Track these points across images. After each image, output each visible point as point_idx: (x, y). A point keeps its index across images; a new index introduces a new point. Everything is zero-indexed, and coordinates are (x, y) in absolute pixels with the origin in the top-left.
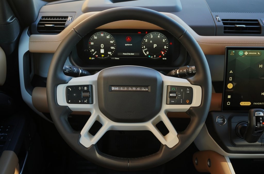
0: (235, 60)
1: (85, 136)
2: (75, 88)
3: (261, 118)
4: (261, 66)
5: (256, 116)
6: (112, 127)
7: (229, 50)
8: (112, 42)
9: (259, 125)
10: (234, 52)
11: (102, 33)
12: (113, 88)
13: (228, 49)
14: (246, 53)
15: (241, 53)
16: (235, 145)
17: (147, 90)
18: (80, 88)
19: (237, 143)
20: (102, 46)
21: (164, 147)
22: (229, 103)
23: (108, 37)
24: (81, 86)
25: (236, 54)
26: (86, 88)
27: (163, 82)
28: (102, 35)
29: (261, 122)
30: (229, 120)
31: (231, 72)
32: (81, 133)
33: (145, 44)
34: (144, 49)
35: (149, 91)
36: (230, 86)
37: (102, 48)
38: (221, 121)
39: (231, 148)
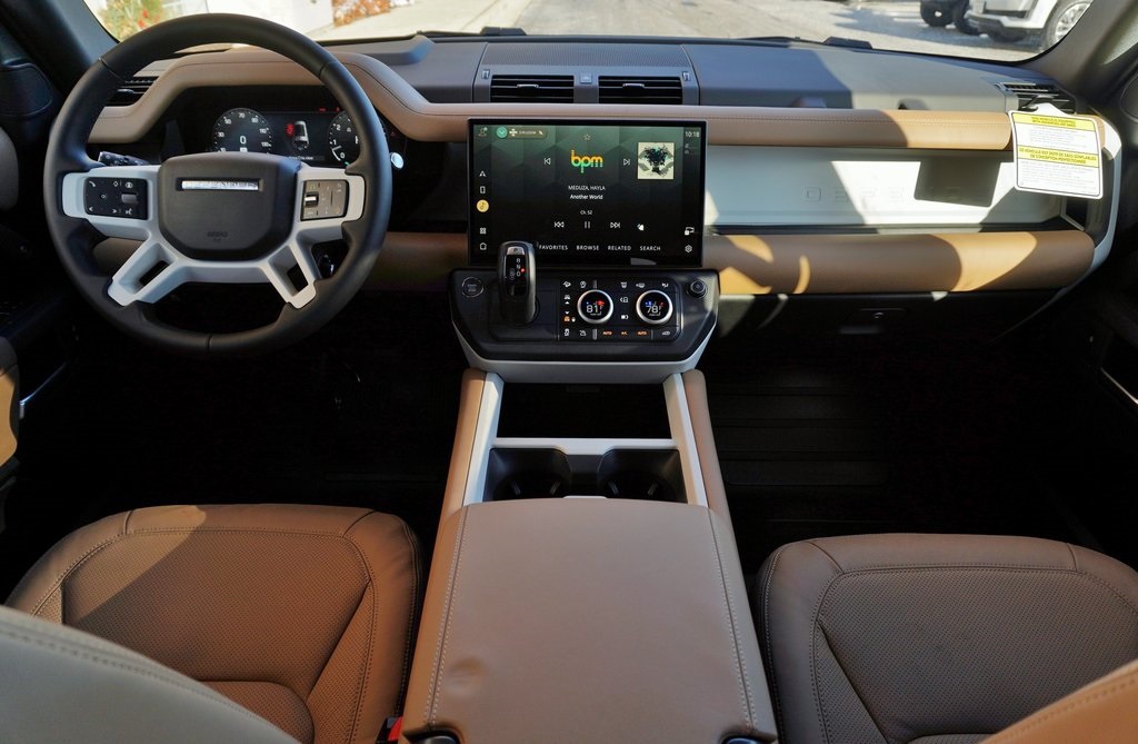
0: (489, 147)
1: (122, 282)
2: (105, 183)
3: (518, 260)
4: (548, 161)
5: (508, 256)
6: (188, 270)
7: (475, 126)
8: (263, 131)
9: (512, 274)
10: (486, 129)
11: (242, 111)
12: (186, 185)
13: (473, 123)
14: (513, 132)
15: (501, 131)
16: (498, 340)
17: (256, 188)
18: (116, 184)
19: (501, 335)
20: (243, 139)
21: (285, 307)
22: (483, 247)
23: (255, 120)
24: (118, 179)
25: (491, 134)
26: (129, 185)
28: (242, 115)
29: (518, 267)
30: (489, 287)
31: (482, 174)
32: (114, 278)
33: (337, 135)
34: (334, 146)
35: (261, 190)
36: (483, 206)
37: (243, 146)
38: (472, 288)
39: (487, 346)
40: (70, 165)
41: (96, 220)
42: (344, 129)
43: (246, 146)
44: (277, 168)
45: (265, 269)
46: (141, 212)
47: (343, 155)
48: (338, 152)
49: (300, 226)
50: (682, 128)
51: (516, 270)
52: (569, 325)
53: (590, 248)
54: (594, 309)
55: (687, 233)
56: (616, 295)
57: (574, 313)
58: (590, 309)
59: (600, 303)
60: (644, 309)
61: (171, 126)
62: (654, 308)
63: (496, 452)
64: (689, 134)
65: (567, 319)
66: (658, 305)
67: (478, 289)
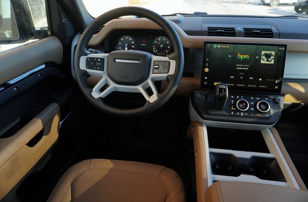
0: (210, 51)
1: (95, 91)
2: (92, 59)
3: (223, 90)
4: (230, 56)
5: (219, 88)
6: (115, 87)
7: (206, 44)
8: (133, 43)
9: (221, 94)
10: (210, 45)
11: (127, 36)
12: (117, 60)
13: (205, 43)
14: (219, 46)
15: (215, 46)
17: (139, 62)
18: (95, 59)
19: (210, 112)
20: (126, 45)
21: (147, 102)
22: (205, 83)
23: (130, 39)
24: (96, 58)
25: (212, 47)
26: (99, 60)
27: (151, 58)
28: (127, 38)
29: (223, 92)
30: (206, 96)
31: (208, 59)
32: (93, 89)
33: (155, 45)
34: (154, 48)
35: (141, 63)
36: (207, 70)
37: (126, 47)
38: (200, 96)
39: (205, 116)
40: (82, 53)
41: (89, 71)
42: (157, 43)
43: (127, 47)
44: (145, 56)
45: (140, 89)
46: (102, 69)
47: (156, 51)
48: (155, 50)
49: (152, 75)
50: (278, 47)
51: (222, 93)
52: (233, 111)
53: (242, 85)
54: (242, 106)
55: (276, 82)
56: (250, 101)
57: (235, 107)
58: (241, 106)
59: (244, 104)
60: (260, 107)
61: (107, 41)
62: (263, 107)
63: (211, 153)
64: (280, 49)
65: (232, 109)
66: (265, 106)
67: (202, 96)
